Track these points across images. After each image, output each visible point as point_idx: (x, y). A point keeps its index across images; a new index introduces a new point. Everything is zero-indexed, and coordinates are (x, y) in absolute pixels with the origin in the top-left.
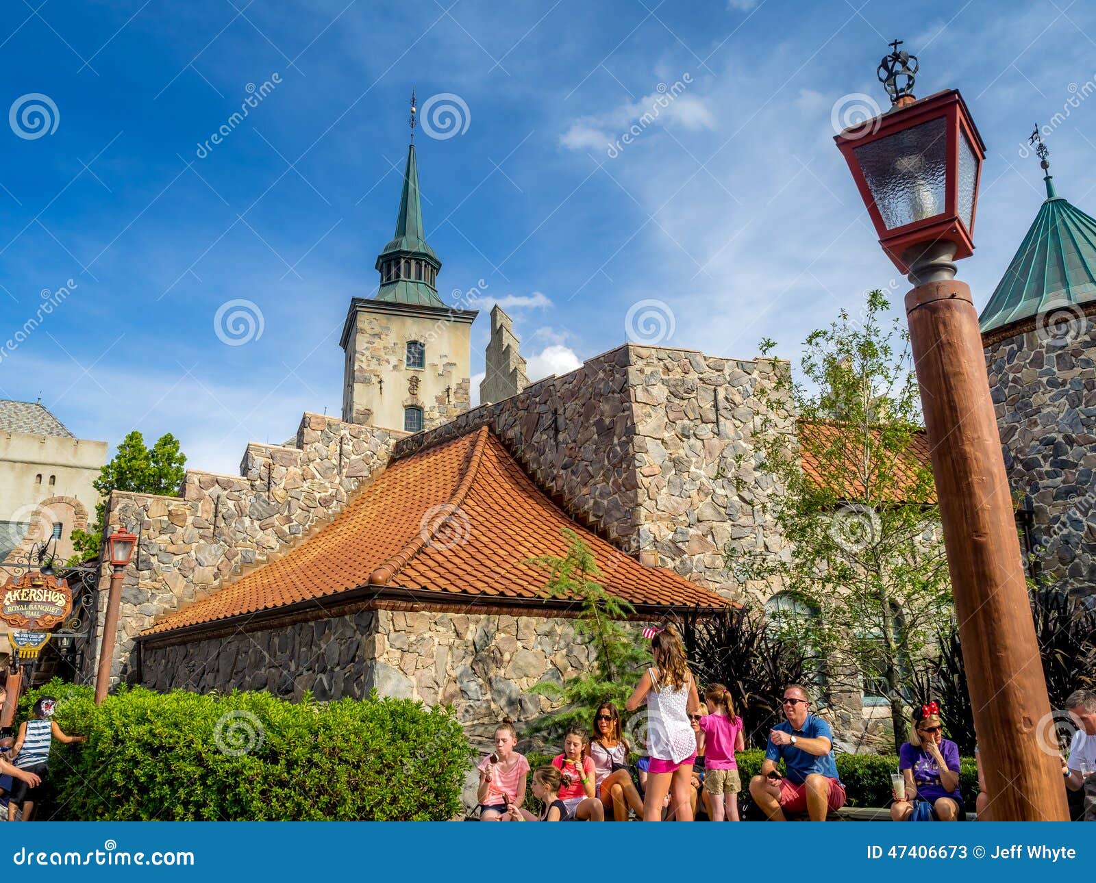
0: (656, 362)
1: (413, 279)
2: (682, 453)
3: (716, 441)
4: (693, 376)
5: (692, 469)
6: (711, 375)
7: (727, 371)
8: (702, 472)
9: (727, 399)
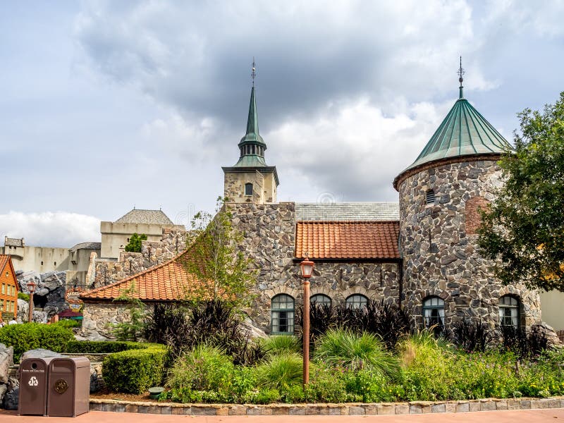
0: (235, 209)
1: (251, 154)
2: (243, 244)
3: (258, 238)
4: (251, 213)
5: (247, 249)
6: (259, 212)
7: (266, 209)
8: (250, 250)
9: (264, 221)
